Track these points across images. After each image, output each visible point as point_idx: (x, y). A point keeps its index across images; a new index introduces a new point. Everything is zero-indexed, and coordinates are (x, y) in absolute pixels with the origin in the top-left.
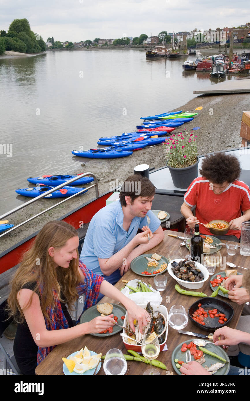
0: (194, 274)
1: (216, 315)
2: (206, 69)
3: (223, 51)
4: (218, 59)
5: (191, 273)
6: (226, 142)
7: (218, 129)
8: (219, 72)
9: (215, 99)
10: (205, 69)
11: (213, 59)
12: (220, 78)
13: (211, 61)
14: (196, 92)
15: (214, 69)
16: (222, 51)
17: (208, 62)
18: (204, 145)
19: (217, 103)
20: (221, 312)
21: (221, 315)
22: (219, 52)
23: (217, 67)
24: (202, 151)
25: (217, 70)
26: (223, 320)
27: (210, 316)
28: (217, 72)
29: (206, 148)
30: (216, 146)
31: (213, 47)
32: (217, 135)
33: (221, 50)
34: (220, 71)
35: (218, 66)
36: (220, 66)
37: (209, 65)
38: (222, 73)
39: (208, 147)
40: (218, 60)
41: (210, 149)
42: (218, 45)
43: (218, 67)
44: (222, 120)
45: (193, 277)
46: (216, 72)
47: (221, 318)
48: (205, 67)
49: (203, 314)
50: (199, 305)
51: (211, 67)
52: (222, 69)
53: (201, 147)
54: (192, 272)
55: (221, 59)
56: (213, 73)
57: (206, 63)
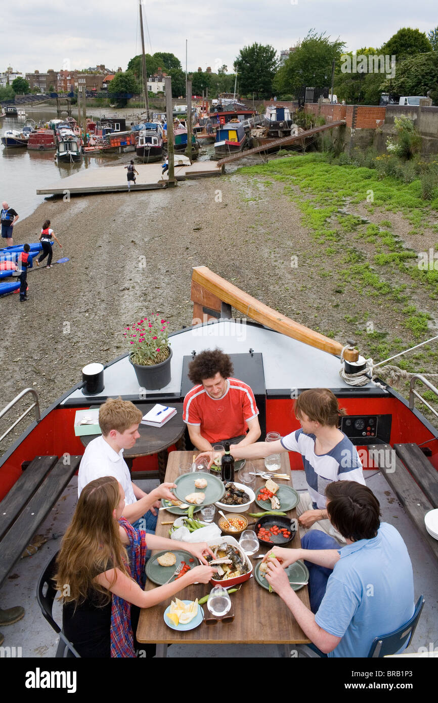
0: (238, 496)
1: (279, 531)
2: (46, 146)
3: (65, 111)
4: (61, 128)
5: (235, 496)
6: (119, 282)
7: (98, 259)
8: (70, 153)
9: (77, 203)
10: (43, 145)
11: (53, 127)
12: (72, 162)
13: (52, 132)
14: (42, 192)
15: (62, 147)
16: (63, 111)
17: (45, 134)
18: (85, 290)
19: (81, 210)
20: (282, 527)
21: (283, 529)
22: (58, 112)
23: (66, 144)
24: (85, 301)
25: (66, 149)
26: (287, 534)
27: (274, 534)
28: (68, 152)
29: (90, 295)
30: (105, 290)
31: (45, 103)
32: (100, 269)
33: (62, 108)
34: (72, 151)
35: (67, 142)
36: (71, 142)
37: (49, 139)
38: (75, 154)
39: (92, 292)
40: (64, 130)
41: (97, 297)
42: (54, 100)
43: (68, 144)
44: (100, 243)
45: (240, 499)
46: (65, 153)
47: (284, 532)
48: (43, 143)
49: (267, 534)
50: (259, 526)
51: (52, 143)
52: (74, 147)
53: (82, 294)
54: (235, 494)
55: (67, 127)
56: (61, 154)
57: (43, 135)
